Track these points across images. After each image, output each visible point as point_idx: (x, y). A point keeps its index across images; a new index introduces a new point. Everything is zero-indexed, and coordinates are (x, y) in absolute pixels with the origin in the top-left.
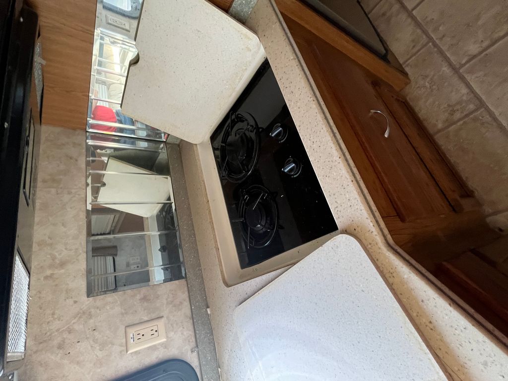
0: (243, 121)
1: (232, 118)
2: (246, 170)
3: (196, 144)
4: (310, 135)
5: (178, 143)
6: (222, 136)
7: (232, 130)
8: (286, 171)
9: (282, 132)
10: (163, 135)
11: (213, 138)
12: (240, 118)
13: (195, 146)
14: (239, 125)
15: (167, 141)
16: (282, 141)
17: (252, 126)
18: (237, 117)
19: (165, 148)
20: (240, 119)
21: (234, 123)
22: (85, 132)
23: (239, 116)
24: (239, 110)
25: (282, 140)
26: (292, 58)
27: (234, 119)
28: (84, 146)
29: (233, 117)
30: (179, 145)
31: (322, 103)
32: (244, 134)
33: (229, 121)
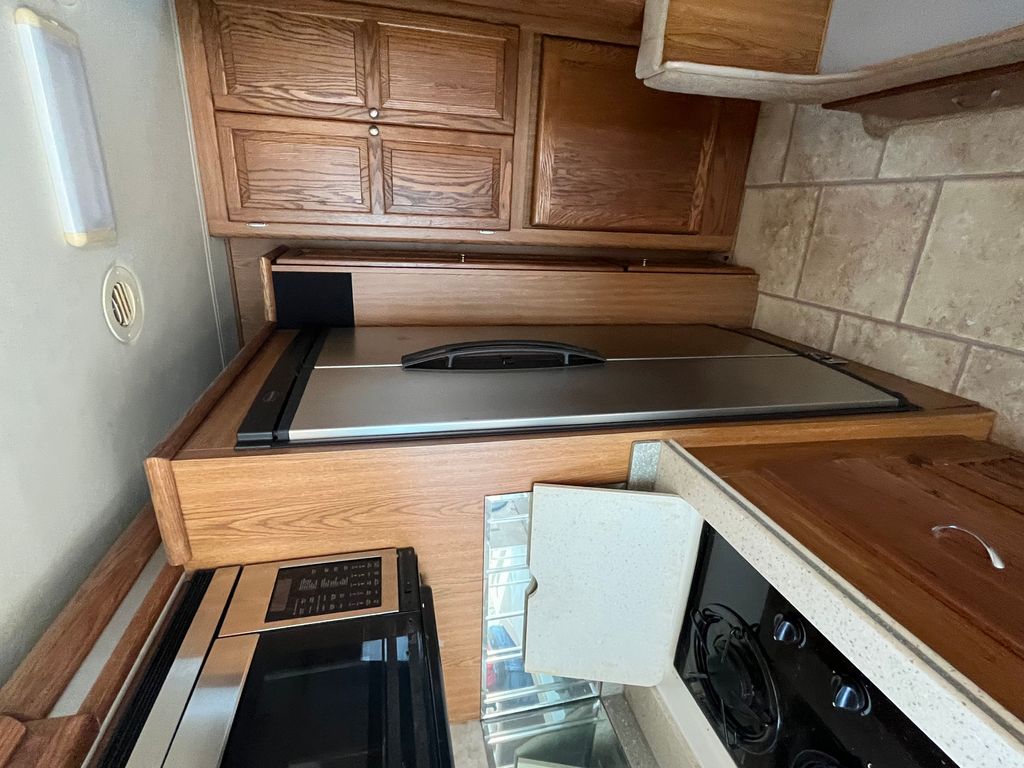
0: (717, 621)
1: (697, 621)
2: (769, 721)
3: (654, 687)
4: (838, 629)
5: (620, 691)
6: (693, 657)
7: (705, 642)
8: (842, 705)
9: (793, 627)
10: (591, 685)
11: (679, 663)
12: (711, 616)
13: (653, 691)
14: (714, 630)
15: (603, 695)
16: (803, 644)
17: (737, 628)
18: (705, 617)
19: (603, 710)
20: (711, 619)
21: (703, 630)
22: (479, 724)
23: (707, 613)
24: (701, 603)
25: (802, 641)
26: (742, 517)
27: (700, 621)
28: (483, 750)
29: (698, 618)
30: (623, 695)
31: (826, 568)
32: (731, 643)
33: (694, 627)
